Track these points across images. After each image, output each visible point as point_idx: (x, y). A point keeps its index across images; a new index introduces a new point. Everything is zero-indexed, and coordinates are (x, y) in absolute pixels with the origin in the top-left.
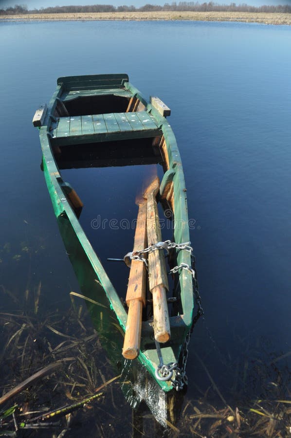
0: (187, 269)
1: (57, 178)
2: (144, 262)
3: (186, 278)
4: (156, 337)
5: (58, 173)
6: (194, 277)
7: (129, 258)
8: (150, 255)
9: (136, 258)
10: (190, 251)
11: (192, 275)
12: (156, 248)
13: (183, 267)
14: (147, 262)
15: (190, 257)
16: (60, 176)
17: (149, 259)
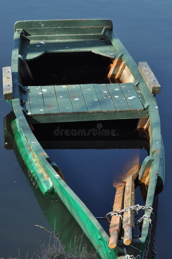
0: (147, 218)
1: (46, 158)
2: (120, 217)
3: (146, 223)
4: (124, 242)
5: (45, 154)
6: (150, 223)
7: (110, 215)
8: (124, 214)
9: (115, 215)
10: (151, 210)
11: (150, 222)
12: (129, 209)
13: (145, 217)
14: (123, 217)
15: (150, 214)
16: (48, 157)
17: (124, 216)
